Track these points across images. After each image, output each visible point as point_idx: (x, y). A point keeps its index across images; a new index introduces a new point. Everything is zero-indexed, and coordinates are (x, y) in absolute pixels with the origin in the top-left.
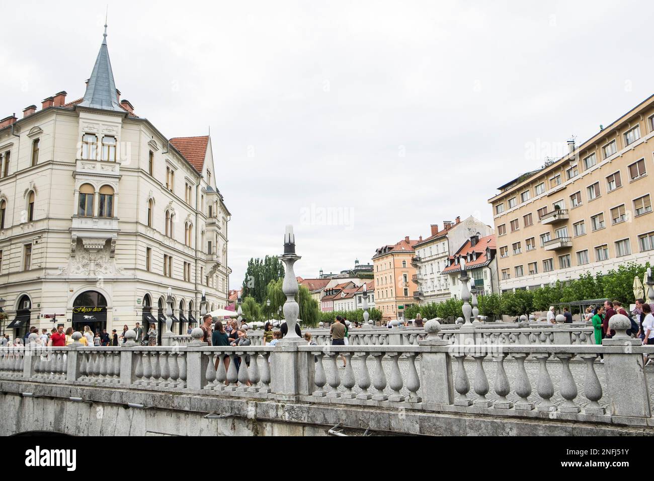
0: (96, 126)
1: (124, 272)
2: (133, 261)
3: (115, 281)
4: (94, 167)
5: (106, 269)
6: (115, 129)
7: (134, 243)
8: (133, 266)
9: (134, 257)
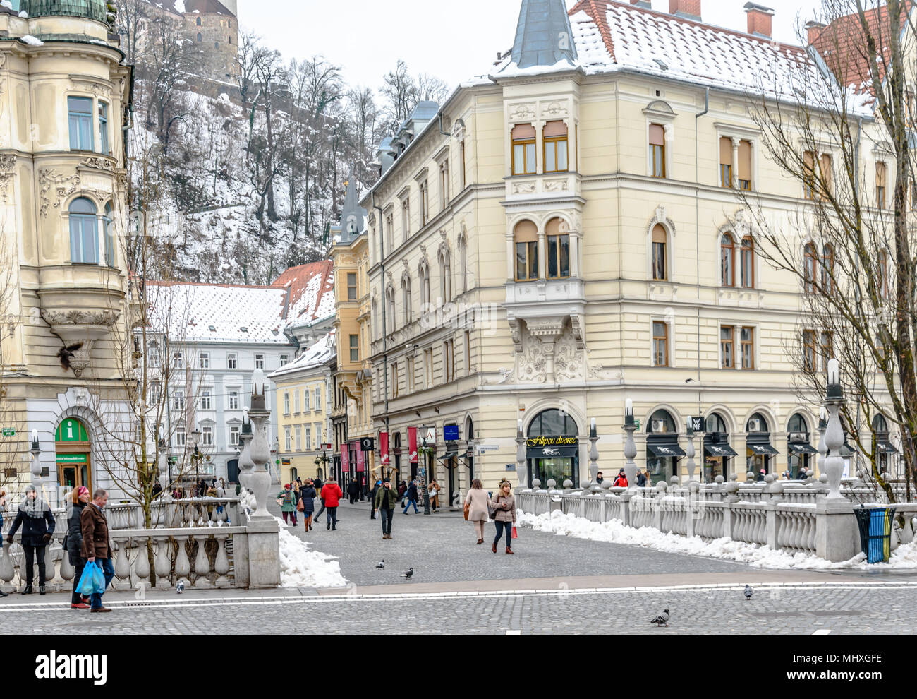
0: (531, 108)
1: (603, 374)
2: (618, 353)
3: (588, 390)
4: (533, 188)
5: (572, 369)
6: (563, 105)
7: (617, 318)
8: (617, 362)
9: (617, 344)
